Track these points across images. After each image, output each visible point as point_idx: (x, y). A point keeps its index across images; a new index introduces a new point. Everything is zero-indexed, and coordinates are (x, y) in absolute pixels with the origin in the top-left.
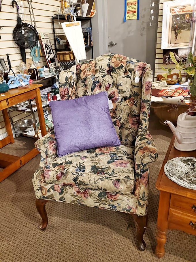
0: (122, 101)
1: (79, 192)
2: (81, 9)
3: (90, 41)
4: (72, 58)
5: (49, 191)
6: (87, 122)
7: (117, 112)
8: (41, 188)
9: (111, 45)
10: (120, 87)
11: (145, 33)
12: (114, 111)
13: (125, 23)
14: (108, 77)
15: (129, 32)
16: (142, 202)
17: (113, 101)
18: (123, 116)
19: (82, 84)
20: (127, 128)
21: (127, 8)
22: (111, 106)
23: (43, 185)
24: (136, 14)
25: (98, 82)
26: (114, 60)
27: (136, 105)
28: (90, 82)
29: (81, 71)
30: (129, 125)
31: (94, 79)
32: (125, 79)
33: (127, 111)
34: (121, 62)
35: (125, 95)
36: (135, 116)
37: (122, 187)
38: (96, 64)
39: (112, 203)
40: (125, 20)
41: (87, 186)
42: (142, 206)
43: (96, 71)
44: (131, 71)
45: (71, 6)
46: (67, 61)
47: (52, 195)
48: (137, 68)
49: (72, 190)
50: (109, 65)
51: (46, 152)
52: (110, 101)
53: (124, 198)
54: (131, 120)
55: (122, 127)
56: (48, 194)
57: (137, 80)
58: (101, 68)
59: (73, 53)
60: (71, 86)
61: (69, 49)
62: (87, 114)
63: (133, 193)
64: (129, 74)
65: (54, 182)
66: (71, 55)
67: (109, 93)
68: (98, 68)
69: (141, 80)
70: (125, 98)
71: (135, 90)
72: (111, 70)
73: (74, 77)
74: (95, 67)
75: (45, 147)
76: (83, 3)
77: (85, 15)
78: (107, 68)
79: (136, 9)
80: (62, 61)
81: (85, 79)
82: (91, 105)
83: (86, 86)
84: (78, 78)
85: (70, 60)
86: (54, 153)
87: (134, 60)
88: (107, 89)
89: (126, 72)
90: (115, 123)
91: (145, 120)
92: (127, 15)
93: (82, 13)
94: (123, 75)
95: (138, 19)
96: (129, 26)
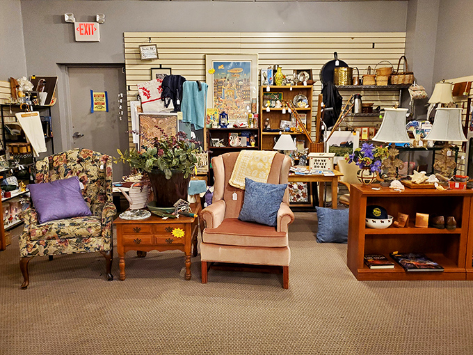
0: (91, 183)
1: (60, 242)
2: (38, 97)
3: (50, 131)
4: (29, 151)
5: (34, 247)
6: (63, 198)
7: (87, 191)
8: (27, 246)
9: (77, 136)
10: (88, 173)
11: (116, 125)
12: (85, 191)
13: (92, 114)
14: (78, 166)
15: (98, 123)
16: (107, 240)
17: (84, 184)
18: (93, 194)
19: (55, 172)
20: (97, 204)
21: (94, 99)
22: (82, 187)
23: (29, 243)
24: (105, 106)
25: (69, 170)
26: (82, 153)
27: (102, 186)
28: (62, 169)
29: (54, 161)
30: (98, 201)
31: (65, 167)
32: (92, 167)
33: (96, 190)
34: (89, 154)
35: (92, 178)
36: (102, 194)
37: (93, 231)
38: (67, 156)
39: (86, 246)
40: (92, 111)
41: (67, 236)
42: (107, 243)
43: (68, 162)
44: (97, 161)
45: (27, 95)
46: (23, 154)
47: (37, 250)
48: (101, 159)
49: (55, 242)
50: (78, 157)
51: (30, 220)
52: (81, 184)
53: (94, 239)
54: (99, 197)
55: (92, 203)
56: (34, 250)
57: (102, 167)
58: (72, 159)
59: (30, 145)
60: (46, 173)
61: (25, 141)
62: (62, 192)
63: (101, 235)
64: (95, 163)
65: (40, 237)
66: (29, 147)
67: (80, 177)
68: (69, 159)
69: (105, 167)
70: (94, 181)
71: (101, 175)
72: (80, 161)
73: (48, 166)
74: (67, 158)
75: (29, 215)
76: (40, 91)
77: (43, 104)
78: (77, 159)
79: (105, 101)
80: (15, 154)
81: (58, 167)
82: (65, 185)
83: (58, 173)
84: (51, 167)
85: (28, 153)
86: (36, 221)
87: (99, 154)
88: (78, 174)
89: (92, 162)
90: (86, 200)
91: (109, 195)
92: (95, 106)
93: (40, 101)
94: (91, 164)
95: (107, 111)
96: (97, 118)
